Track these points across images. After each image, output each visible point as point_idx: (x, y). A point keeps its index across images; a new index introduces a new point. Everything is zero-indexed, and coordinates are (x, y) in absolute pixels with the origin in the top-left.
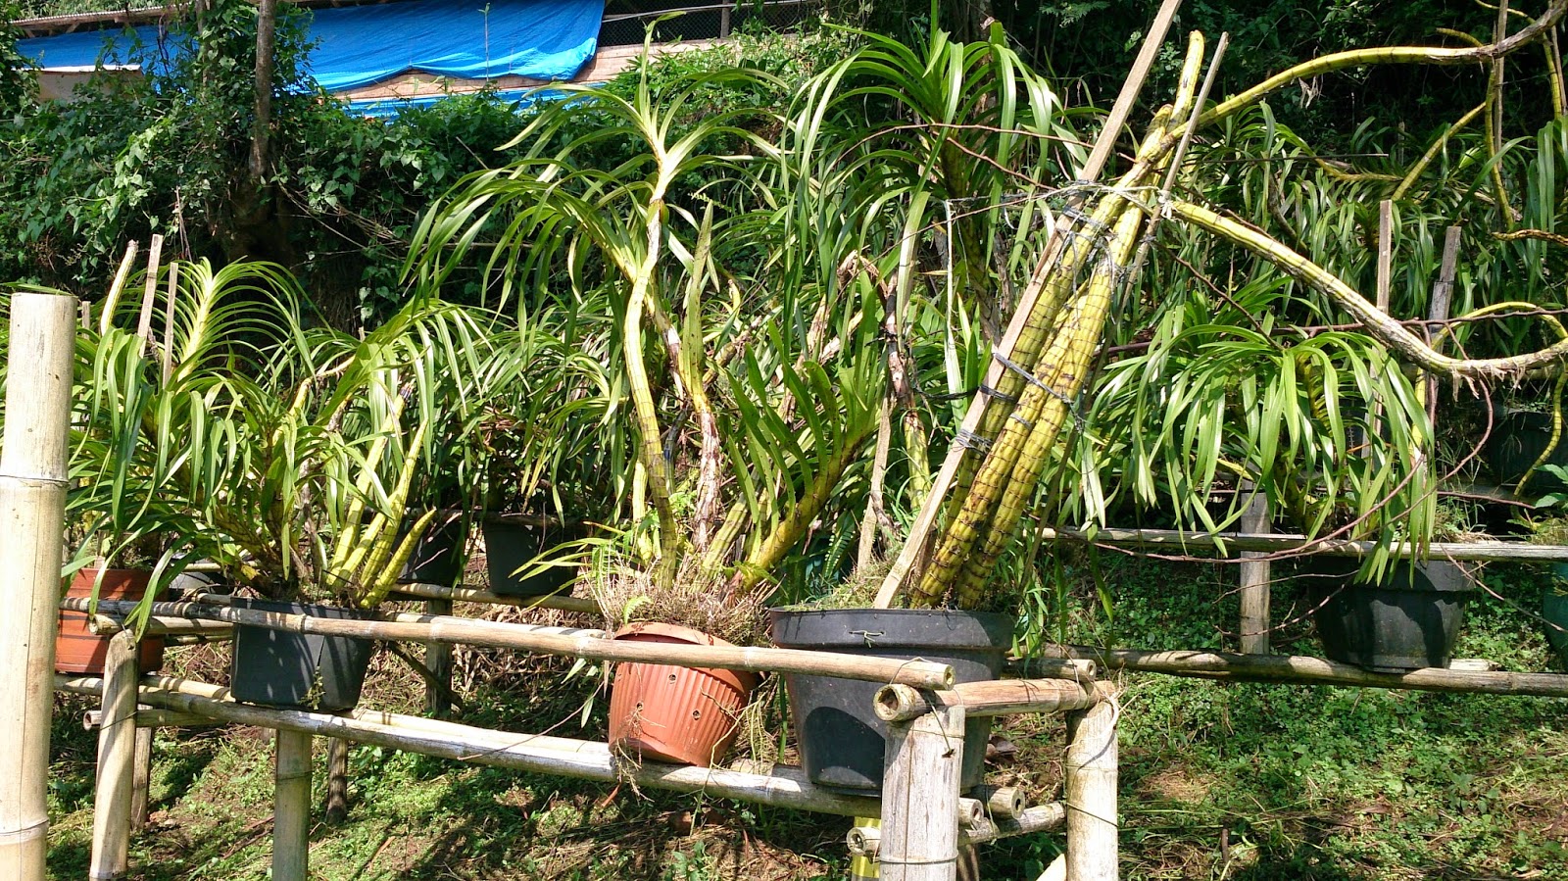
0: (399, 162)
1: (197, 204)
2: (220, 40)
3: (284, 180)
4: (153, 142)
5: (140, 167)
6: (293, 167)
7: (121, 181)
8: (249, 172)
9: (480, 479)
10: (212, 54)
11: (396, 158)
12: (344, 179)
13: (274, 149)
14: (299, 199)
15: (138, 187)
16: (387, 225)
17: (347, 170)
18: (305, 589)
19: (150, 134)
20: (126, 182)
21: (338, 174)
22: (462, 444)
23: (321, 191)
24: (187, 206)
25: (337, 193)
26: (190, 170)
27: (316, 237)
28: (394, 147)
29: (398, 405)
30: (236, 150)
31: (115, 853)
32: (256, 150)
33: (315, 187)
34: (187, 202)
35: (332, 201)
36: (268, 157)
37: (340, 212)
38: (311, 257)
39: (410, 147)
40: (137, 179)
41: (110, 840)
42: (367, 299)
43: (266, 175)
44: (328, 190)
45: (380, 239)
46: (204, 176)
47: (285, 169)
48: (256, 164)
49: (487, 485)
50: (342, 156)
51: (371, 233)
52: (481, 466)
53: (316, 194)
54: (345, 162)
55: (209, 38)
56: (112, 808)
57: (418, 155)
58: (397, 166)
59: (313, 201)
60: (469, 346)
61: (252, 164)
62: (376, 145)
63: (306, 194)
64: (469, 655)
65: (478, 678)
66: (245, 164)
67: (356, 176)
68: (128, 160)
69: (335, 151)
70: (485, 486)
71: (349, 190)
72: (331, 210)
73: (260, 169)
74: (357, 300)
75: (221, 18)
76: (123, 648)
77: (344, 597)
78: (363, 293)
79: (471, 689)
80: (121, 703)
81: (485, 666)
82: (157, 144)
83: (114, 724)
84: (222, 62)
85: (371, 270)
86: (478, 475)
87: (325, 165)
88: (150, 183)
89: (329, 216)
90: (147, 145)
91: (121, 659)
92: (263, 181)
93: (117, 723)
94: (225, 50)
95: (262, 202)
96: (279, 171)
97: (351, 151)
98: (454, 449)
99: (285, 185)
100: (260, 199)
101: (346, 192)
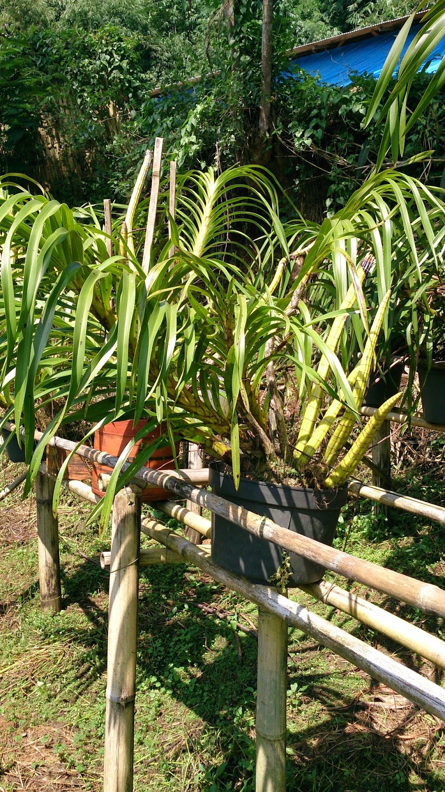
0: (351, 111)
1: (228, 152)
2: (241, 45)
3: (280, 133)
4: (202, 113)
5: (194, 130)
6: (285, 124)
7: (185, 140)
8: (259, 130)
9: (426, 340)
10: (236, 55)
11: (348, 108)
12: (316, 127)
13: (274, 114)
14: (290, 144)
15: (193, 143)
16: (343, 156)
17: (319, 120)
18: (272, 465)
19: (199, 108)
20: (187, 141)
21: (312, 124)
22: (410, 308)
23: (303, 135)
24: (222, 154)
25: (312, 137)
26: (224, 131)
27: (299, 170)
28: (346, 101)
29: (359, 277)
30: (251, 116)
31: (123, 680)
32: (263, 115)
33: (298, 135)
34: (222, 151)
35: (308, 142)
36: (270, 119)
37: (313, 150)
38: (297, 182)
39: (358, 100)
40: (193, 138)
41: (119, 669)
42: (331, 206)
43: (269, 131)
44: (307, 135)
45: (339, 166)
46: (231, 133)
47: (280, 125)
48: (263, 124)
49: (431, 344)
50: (315, 112)
51: (333, 162)
52: (426, 328)
53: (299, 139)
54: (317, 116)
55: (234, 44)
56: (119, 642)
57: (364, 105)
58: (350, 114)
59: (297, 144)
60: (425, 215)
61: (261, 125)
62: (336, 101)
63: (293, 141)
64: (399, 444)
65: (406, 463)
66: (257, 125)
67: (324, 125)
68: (188, 127)
69: (310, 110)
70: (430, 345)
71: (319, 133)
72: (307, 148)
73: (266, 127)
74: (324, 208)
75: (240, 30)
76: (124, 504)
77: (309, 475)
78: (328, 203)
79: (402, 468)
80: (124, 551)
81: (410, 453)
82: (203, 114)
83: (119, 570)
84: (242, 59)
85: (333, 187)
86: (423, 336)
87: (304, 120)
88: (200, 140)
89: (307, 153)
90: (198, 116)
91: (123, 513)
92: (268, 135)
93: (122, 568)
94: (244, 51)
95: (267, 149)
96: (277, 127)
97: (320, 107)
98: (404, 313)
99: (281, 136)
100: (266, 147)
101: (317, 135)
